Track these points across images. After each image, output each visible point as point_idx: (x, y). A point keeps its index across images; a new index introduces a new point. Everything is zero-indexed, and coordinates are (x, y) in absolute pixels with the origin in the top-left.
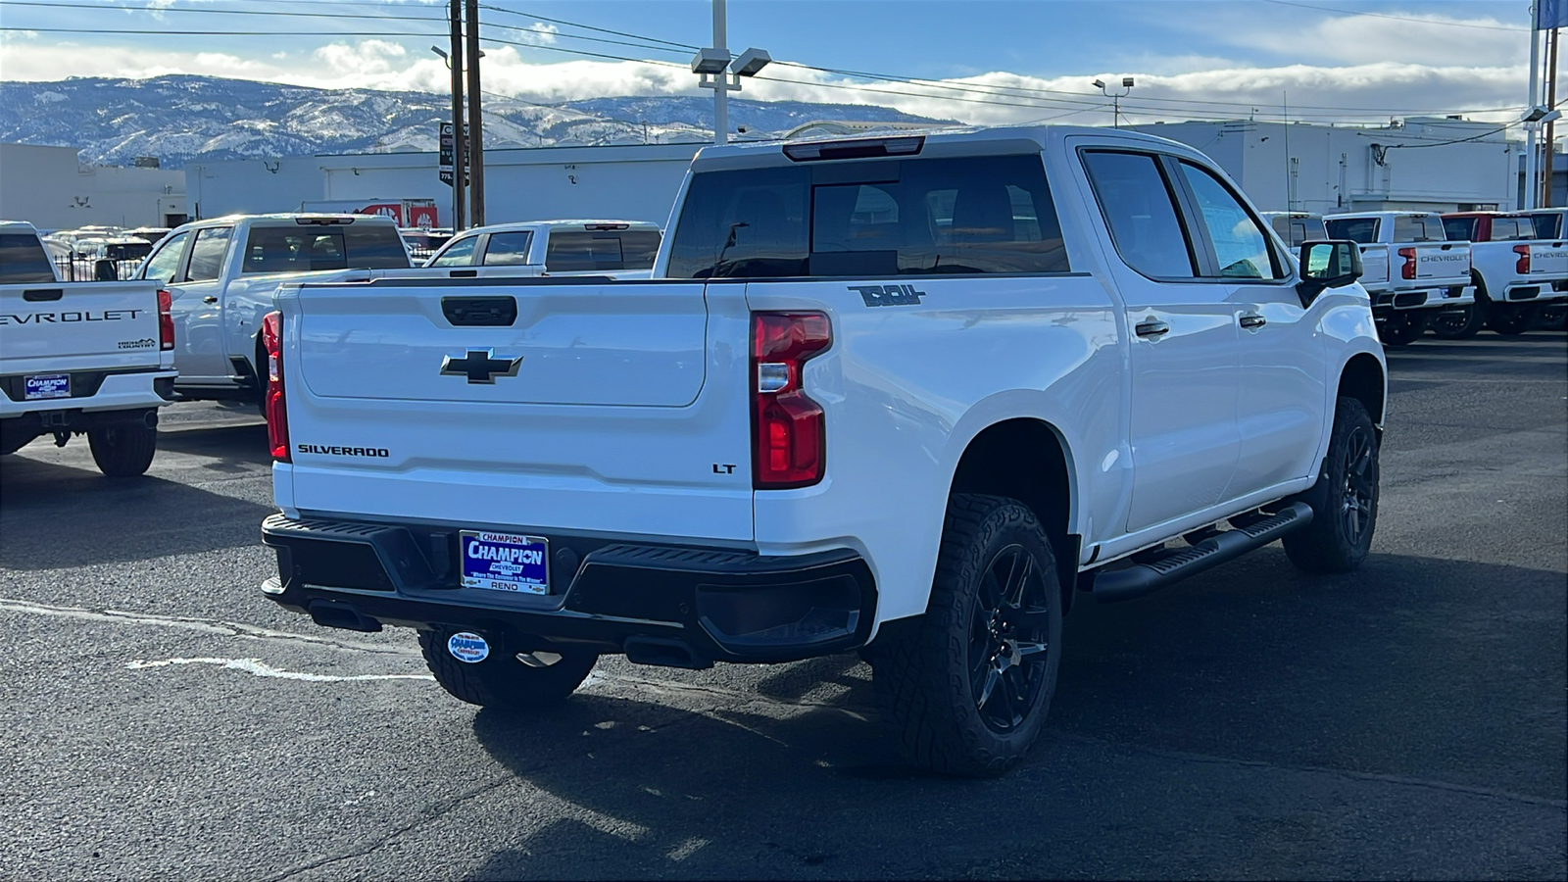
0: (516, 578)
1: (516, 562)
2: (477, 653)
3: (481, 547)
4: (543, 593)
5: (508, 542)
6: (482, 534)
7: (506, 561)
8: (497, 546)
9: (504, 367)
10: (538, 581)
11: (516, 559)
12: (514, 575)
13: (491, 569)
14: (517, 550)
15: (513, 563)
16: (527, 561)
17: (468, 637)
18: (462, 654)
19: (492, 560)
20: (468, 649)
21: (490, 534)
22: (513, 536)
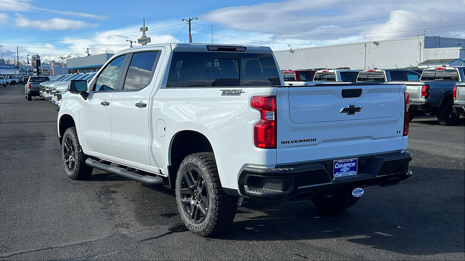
0: (347, 172)
1: (348, 167)
2: (361, 193)
3: (339, 165)
4: (356, 174)
5: (347, 161)
6: (340, 160)
7: (345, 168)
8: (343, 163)
9: (358, 109)
10: (354, 171)
11: (348, 166)
12: (347, 171)
13: (341, 171)
14: (348, 163)
15: (347, 167)
16: (351, 166)
17: (358, 189)
18: (356, 195)
19: (341, 168)
20: (358, 193)
21: (342, 160)
22: (349, 159)
